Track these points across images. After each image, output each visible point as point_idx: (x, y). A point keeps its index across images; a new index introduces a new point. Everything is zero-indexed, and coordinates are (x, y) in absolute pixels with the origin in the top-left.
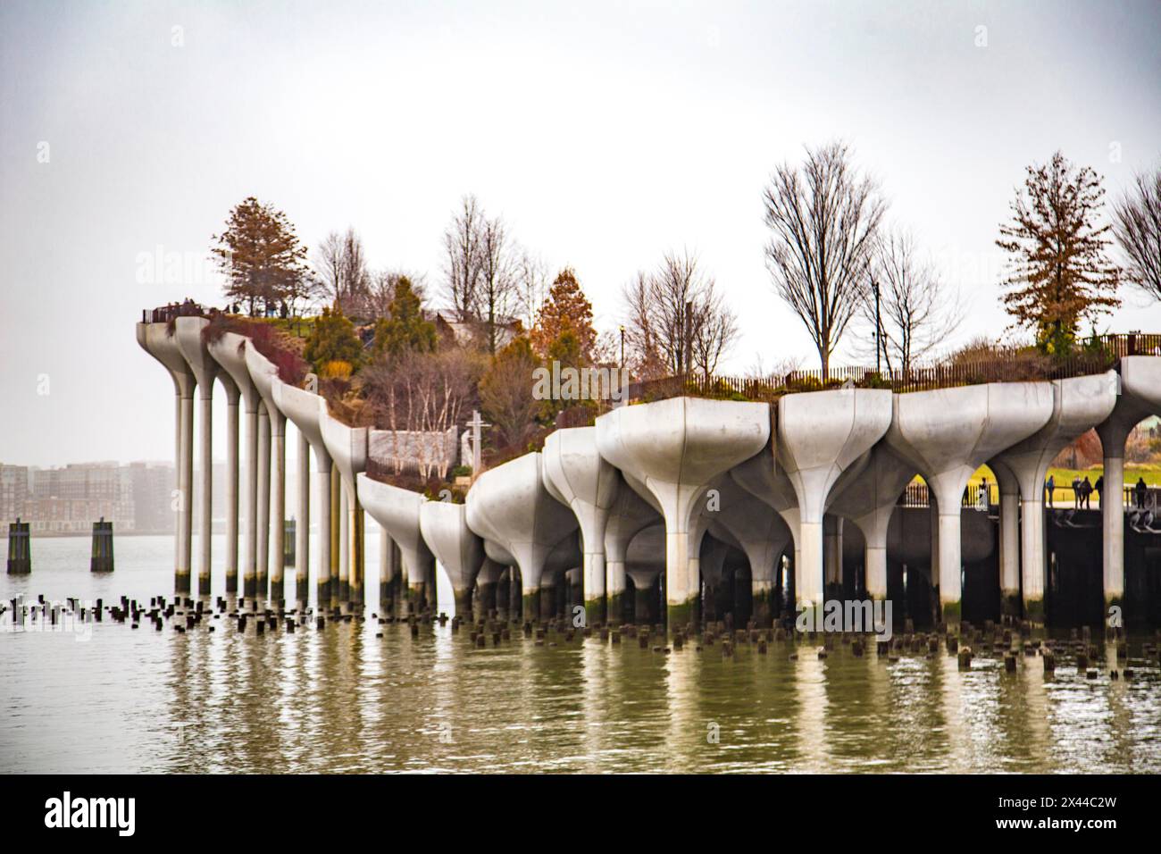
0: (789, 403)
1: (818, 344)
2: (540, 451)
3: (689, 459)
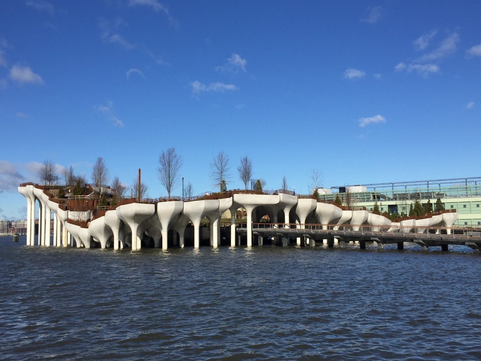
0: (159, 204)
1: (168, 191)
2: (104, 216)
3: (137, 217)
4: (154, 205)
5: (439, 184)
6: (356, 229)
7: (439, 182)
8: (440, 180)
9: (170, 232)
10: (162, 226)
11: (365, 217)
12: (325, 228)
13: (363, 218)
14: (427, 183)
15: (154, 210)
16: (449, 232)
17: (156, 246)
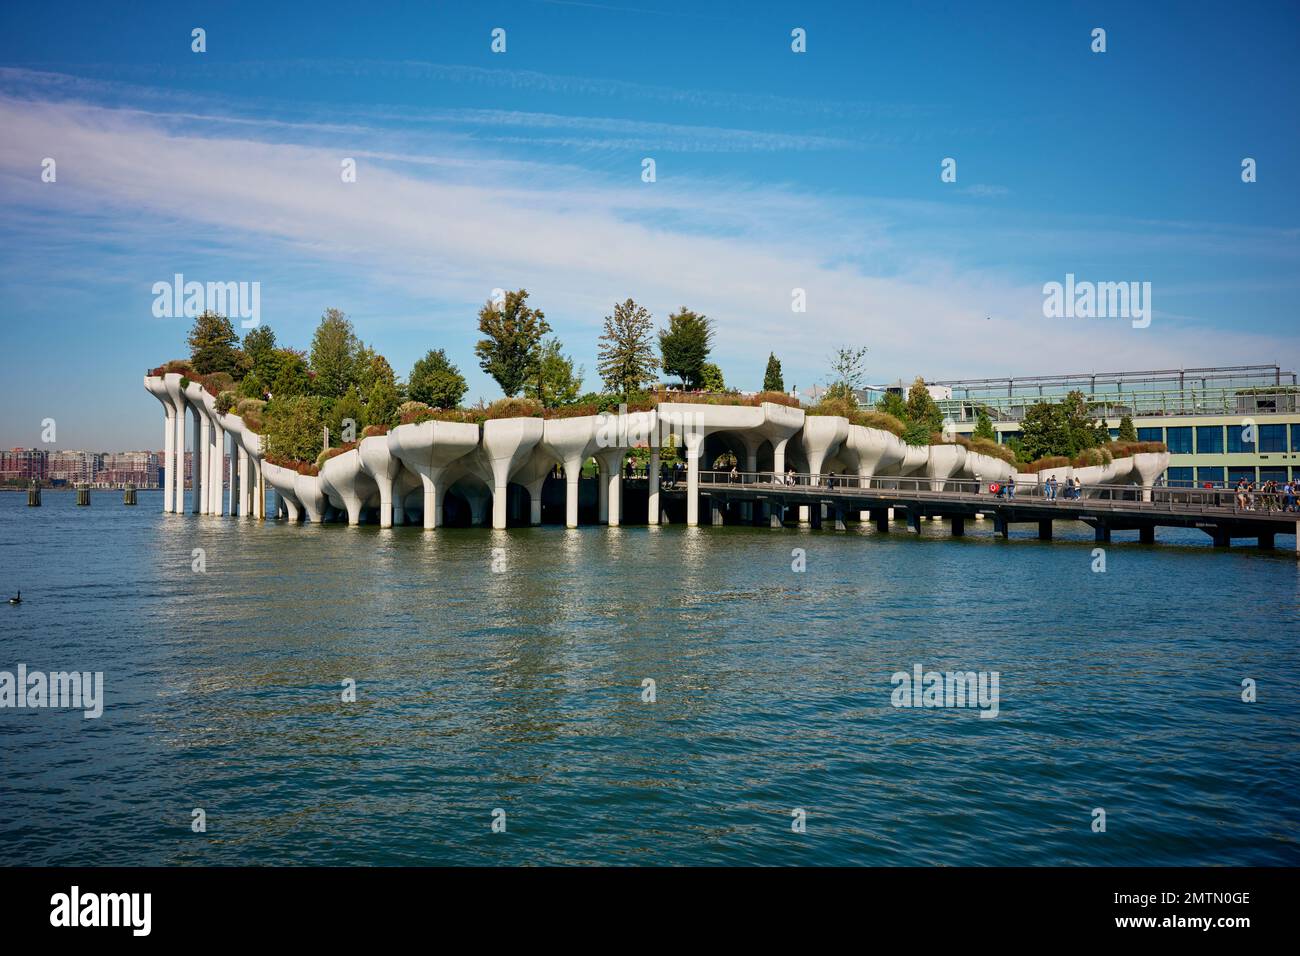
0: (489, 424)
2: (358, 449)
3: (436, 453)
4: (476, 427)
5: (1119, 384)
6: (938, 488)
7: (1117, 379)
8: (1121, 374)
9: (512, 488)
10: (493, 475)
11: (958, 461)
12: (865, 484)
13: (954, 463)
14: (1090, 380)
15: (476, 438)
16: (1147, 496)
17: (475, 521)
